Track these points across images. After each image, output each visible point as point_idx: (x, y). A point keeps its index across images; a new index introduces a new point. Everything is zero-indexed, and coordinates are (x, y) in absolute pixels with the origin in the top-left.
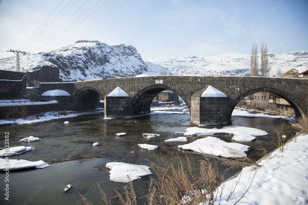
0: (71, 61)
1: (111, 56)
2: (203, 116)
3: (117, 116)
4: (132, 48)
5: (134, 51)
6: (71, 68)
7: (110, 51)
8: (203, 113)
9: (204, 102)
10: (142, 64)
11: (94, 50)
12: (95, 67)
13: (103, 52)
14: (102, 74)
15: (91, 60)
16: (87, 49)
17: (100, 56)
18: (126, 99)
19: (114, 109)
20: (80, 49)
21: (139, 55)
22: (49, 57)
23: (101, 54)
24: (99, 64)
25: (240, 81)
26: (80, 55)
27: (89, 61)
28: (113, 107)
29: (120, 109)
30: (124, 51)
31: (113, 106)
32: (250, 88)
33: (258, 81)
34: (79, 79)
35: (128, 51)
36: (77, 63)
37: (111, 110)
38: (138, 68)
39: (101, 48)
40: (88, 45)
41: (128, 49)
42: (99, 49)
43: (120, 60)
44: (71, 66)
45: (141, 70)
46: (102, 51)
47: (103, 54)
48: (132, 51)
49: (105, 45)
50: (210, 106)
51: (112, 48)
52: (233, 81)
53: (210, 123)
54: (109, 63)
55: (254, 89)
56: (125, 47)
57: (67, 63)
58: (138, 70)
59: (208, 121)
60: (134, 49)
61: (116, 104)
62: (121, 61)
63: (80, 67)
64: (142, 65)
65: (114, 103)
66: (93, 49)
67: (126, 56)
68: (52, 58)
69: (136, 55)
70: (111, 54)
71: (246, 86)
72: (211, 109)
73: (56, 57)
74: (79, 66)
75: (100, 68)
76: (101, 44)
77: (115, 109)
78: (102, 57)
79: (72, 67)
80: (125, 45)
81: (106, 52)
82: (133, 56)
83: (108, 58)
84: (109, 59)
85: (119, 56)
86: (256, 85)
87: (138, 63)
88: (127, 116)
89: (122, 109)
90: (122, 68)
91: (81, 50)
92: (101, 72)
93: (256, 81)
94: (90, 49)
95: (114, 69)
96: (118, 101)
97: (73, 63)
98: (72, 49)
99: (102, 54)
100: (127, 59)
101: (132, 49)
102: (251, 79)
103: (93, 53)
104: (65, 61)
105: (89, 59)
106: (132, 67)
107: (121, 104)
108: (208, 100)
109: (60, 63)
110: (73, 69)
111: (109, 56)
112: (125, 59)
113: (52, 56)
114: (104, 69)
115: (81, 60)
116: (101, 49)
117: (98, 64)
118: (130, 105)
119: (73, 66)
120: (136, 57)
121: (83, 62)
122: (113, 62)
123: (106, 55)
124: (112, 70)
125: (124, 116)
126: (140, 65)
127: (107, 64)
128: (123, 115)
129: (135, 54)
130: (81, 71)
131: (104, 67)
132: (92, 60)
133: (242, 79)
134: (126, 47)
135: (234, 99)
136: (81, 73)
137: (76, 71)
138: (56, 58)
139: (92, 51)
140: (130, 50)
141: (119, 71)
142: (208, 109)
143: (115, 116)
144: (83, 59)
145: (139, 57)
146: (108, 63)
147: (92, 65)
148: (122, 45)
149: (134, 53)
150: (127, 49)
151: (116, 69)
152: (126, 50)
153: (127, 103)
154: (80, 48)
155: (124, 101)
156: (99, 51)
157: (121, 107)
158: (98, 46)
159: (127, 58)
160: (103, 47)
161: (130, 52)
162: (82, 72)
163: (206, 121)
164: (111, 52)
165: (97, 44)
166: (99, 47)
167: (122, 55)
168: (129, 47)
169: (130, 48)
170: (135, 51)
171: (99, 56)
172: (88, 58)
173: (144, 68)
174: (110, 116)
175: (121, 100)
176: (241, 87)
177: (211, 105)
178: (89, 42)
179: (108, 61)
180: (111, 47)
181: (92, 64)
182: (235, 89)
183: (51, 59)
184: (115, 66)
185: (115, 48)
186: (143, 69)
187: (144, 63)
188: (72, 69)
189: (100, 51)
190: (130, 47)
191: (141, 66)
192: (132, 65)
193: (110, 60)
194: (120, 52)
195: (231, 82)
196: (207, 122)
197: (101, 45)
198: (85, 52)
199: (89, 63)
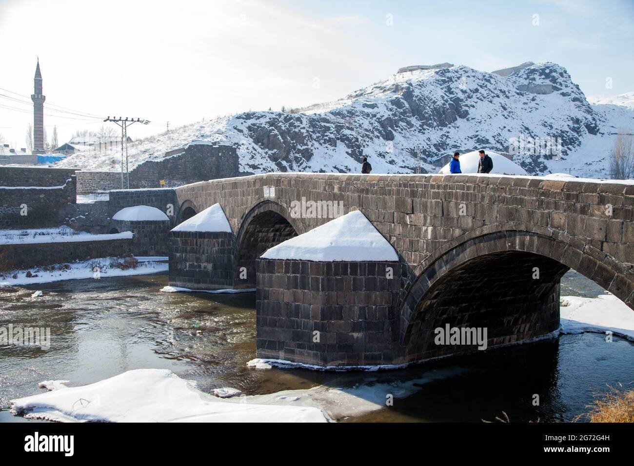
0: (323, 124)
1: (476, 100)
2: (267, 329)
3: (196, 286)
4: (555, 71)
5: (560, 80)
6: (322, 141)
7: (476, 86)
8: (268, 317)
9: (271, 277)
10: (580, 115)
11: (423, 89)
12: (419, 132)
13: (452, 93)
14: (439, 150)
15: (408, 116)
16: (403, 88)
17: (440, 103)
18: (220, 240)
19: (188, 264)
20: (389, 90)
21: (575, 89)
22: (250, 122)
23: (443, 97)
24: (435, 124)
25: (436, 195)
26: (373, 106)
27: (402, 120)
28: (186, 260)
29: (203, 265)
30: (528, 81)
31: (186, 256)
32: (464, 231)
33: (491, 197)
34: (335, 167)
35: (539, 80)
36: (342, 127)
37: (179, 267)
38: (563, 125)
39: (448, 82)
40: (415, 77)
41: (540, 75)
42: (441, 85)
43: (505, 109)
44: (323, 136)
45: (576, 131)
46: (449, 90)
47: (452, 96)
48: (554, 80)
49: (466, 72)
50: (294, 294)
51: (487, 79)
52: (413, 194)
53: (296, 357)
54: (468, 120)
55: (478, 233)
56: (533, 71)
57: (302, 131)
58: (562, 132)
59: (287, 351)
60: (561, 74)
61: (193, 251)
62: (509, 110)
63: (348, 139)
64: (580, 119)
65: (188, 249)
66: (421, 85)
67: (531, 96)
68: (258, 122)
69: (565, 90)
70: (479, 95)
71: (453, 219)
72: (297, 307)
73: (268, 120)
74: (345, 135)
75: (435, 135)
76: (449, 72)
77: (191, 266)
78: (444, 104)
79: (325, 139)
80: (532, 64)
81: (462, 91)
82: (555, 92)
83: (466, 106)
84: (467, 108)
85: (508, 97)
86: (483, 214)
87: (568, 113)
88: (225, 286)
89: (210, 267)
90: (506, 129)
91: (389, 92)
92: (435, 145)
93: (483, 197)
94: (408, 88)
95: (477, 134)
96: (199, 244)
97: (328, 129)
98: (372, 92)
99: (446, 97)
100: (533, 104)
101: (554, 74)
102: (468, 188)
103: (416, 97)
104: (299, 126)
105: (404, 113)
106: (545, 126)
107: (206, 251)
108: (287, 272)
109: (276, 132)
110: (327, 145)
111: (469, 102)
112: (525, 103)
113: (259, 118)
114: (447, 137)
115: (375, 118)
116: (447, 84)
117: (430, 125)
118: (232, 257)
119: (327, 136)
120: (563, 94)
121: (379, 122)
122: (478, 117)
123: (458, 98)
124: (472, 138)
125: (216, 286)
126: (572, 119)
127: (460, 122)
128: (211, 283)
129: (563, 87)
130: (348, 147)
131: (448, 130)
132: (414, 116)
133: (439, 187)
134: (537, 70)
135: (417, 273)
136: (347, 153)
137: (333, 148)
138: (269, 122)
139: (417, 92)
140: (547, 76)
141: (492, 140)
142: (287, 304)
143: (190, 285)
144: (378, 116)
145: (573, 96)
146: (465, 120)
147: (413, 129)
148: (524, 65)
149: (561, 84)
150: (537, 76)
151: (482, 134)
152: (534, 79)
153: (221, 251)
154: (388, 87)
155: (216, 245)
156: (442, 89)
157: (208, 261)
158: (440, 78)
159: (533, 100)
160: (454, 80)
161: (548, 82)
162: (350, 151)
163: (281, 349)
164: (481, 90)
165: (437, 73)
166: (442, 80)
167: (518, 94)
168: (543, 70)
169: (548, 72)
170: (564, 79)
171: (434, 102)
172: (402, 110)
173: (588, 126)
174: (179, 283)
175: (206, 240)
176: (438, 223)
177: (299, 291)
178: (419, 71)
179: (464, 115)
180: (484, 76)
181: (412, 126)
182: (420, 229)
183: (254, 125)
184: (484, 126)
185: (499, 77)
186: (583, 128)
187: (589, 110)
188: (325, 143)
189: (445, 89)
190: (548, 68)
191: (577, 121)
192: (543, 118)
193: (472, 111)
194: (516, 86)
195: (409, 200)
196: (282, 354)
197: (448, 75)
198: (394, 96)
199: (404, 124)
